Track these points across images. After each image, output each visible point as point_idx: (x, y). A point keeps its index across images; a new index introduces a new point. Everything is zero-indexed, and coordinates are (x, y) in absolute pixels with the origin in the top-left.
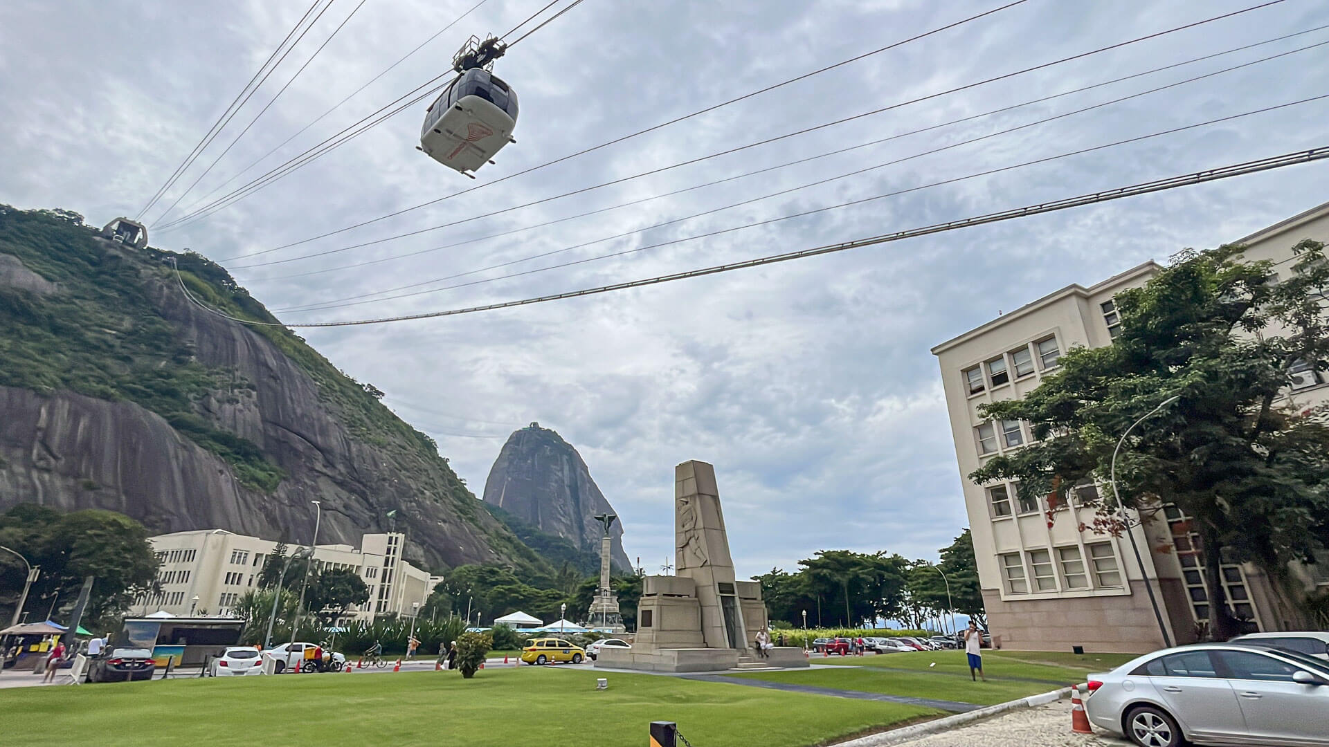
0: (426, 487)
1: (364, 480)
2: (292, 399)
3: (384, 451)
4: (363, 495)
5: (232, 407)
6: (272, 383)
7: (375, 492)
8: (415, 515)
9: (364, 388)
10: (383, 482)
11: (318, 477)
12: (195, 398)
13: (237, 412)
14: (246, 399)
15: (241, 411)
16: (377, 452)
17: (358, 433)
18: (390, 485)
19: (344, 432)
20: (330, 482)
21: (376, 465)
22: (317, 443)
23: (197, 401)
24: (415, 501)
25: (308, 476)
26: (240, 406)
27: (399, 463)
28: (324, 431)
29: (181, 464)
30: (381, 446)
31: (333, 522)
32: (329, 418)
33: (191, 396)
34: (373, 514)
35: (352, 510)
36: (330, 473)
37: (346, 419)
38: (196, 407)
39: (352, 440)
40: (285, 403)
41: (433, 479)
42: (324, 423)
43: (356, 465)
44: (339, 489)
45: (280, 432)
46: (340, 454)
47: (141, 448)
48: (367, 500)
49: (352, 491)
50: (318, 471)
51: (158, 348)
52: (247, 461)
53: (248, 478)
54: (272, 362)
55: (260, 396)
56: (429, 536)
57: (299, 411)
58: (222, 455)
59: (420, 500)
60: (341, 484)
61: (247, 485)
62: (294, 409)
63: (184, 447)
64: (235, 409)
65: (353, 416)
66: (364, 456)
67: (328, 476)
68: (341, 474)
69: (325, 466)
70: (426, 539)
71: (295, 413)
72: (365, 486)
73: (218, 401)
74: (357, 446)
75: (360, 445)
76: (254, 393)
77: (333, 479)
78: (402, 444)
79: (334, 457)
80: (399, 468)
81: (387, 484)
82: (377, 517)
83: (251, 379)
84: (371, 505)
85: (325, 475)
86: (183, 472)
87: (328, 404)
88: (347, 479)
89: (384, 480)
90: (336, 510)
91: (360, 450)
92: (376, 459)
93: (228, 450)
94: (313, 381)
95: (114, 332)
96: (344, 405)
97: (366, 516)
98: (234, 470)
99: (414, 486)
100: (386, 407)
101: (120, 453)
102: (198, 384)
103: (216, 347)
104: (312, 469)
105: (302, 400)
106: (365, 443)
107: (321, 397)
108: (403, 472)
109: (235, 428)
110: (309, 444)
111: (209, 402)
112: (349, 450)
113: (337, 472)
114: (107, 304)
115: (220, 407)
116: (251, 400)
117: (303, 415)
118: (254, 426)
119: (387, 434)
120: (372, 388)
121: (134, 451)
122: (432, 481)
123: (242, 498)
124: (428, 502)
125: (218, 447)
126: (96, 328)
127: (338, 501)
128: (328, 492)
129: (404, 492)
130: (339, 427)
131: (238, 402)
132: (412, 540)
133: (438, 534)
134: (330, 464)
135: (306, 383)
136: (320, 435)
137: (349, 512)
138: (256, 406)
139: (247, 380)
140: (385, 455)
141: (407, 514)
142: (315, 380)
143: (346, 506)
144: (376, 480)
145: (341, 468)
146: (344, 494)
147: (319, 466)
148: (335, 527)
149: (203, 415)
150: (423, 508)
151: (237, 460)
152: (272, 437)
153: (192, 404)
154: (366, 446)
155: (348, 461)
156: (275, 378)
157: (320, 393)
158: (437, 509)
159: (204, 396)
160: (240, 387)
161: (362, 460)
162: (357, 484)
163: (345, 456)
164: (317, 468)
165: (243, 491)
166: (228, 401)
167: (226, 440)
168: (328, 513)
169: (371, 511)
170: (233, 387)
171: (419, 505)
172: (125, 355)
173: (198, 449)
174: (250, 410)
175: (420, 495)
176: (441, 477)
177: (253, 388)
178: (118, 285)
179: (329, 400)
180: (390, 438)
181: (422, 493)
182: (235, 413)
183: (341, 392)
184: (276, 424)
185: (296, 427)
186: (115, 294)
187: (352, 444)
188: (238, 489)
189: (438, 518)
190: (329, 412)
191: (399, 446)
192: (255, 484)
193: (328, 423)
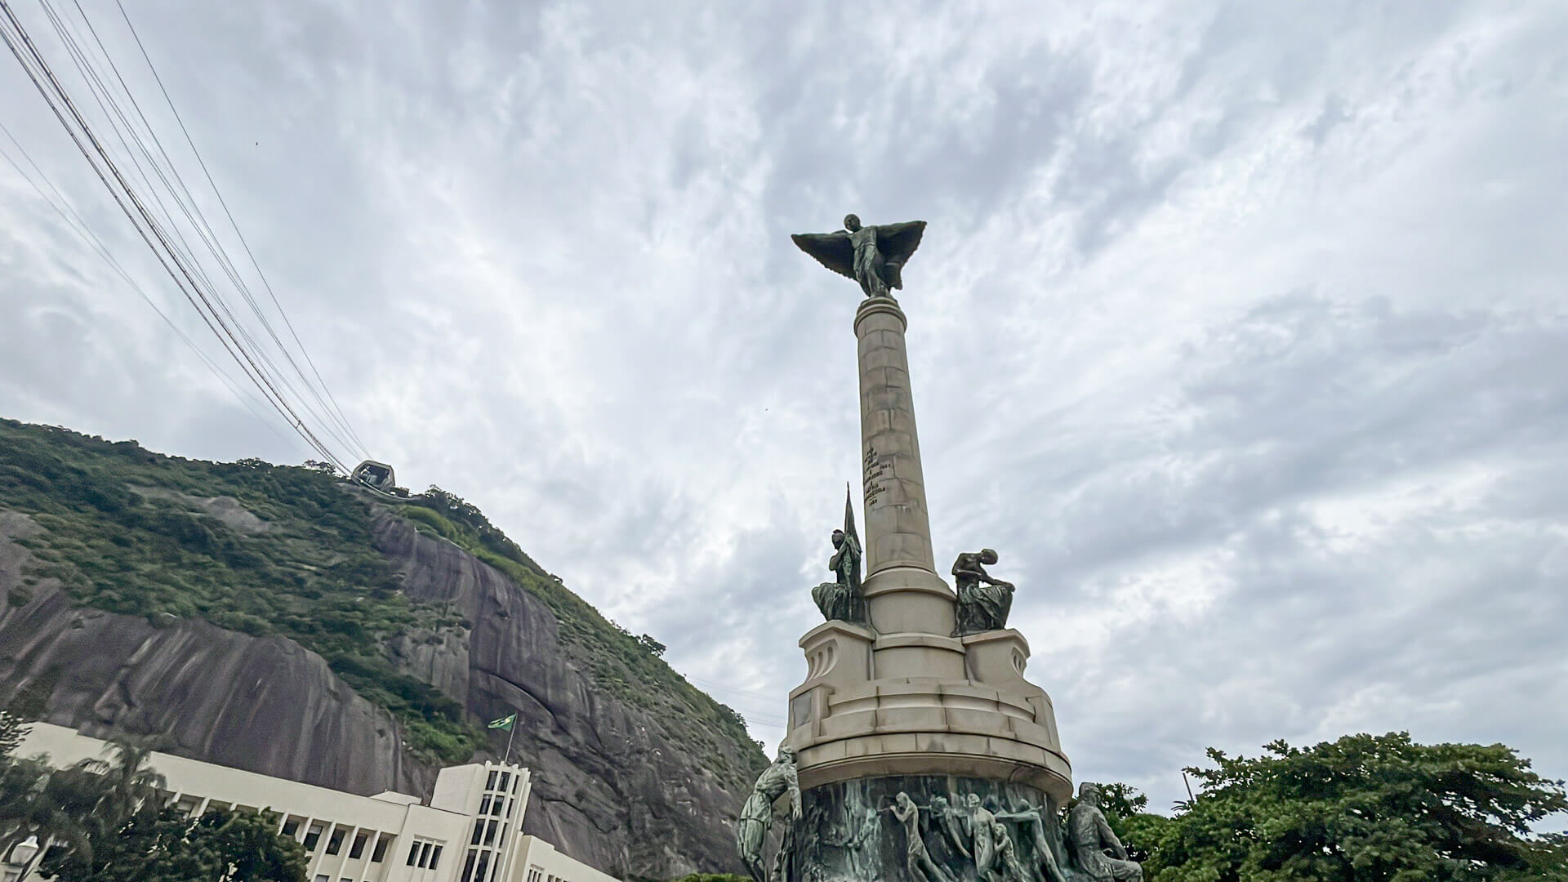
0: (708, 764)
1: (611, 754)
2: (519, 638)
3: (646, 711)
4: (607, 776)
5: (431, 649)
6: (497, 621)
7: (626, 774)
8: (685, 808)
9: (640, 641)
10: (638, 756)
11: (542, 749)
12: (384, 638)
13: (436, 654)
14: (454, 639)
15: (441, 653)
16: (635, 711)
17: (607, 685)
18: (650, 761)
19: (586, 682)
20: (560, 757)
21: (630, 729)
22: (547, 700)
23: (385, 642)
24: (687, 785)
25: (526, 748)
26: (443, 647)
27: (667, 729)
28: (558, 682)
29: (319, 718)
30: (642, 704)
31: (556, 821)
32: (569, 665)
33: (378, 635)
34: (624, 810)
35: (588, 801)
36: (561, 744)
37: (593, 666)
38: (382, 648)
39: (598, 693)
40: (507, 645)
41: (722, 755)
42: (560, 670)
43: (599, 730)
44: (573, 767)
45: (493, 682)
46: (578, 715)
47: (263, 695)
48: (614, 786)
49: (592, 771)
50: (542, 740)
51: (360, 583)
52: (428, 720)
53: (421, 744)
54: (502, 596)
55: (474, 638)
56: (708, 843)
57: (526, 655)
58: (392, 709)
59: (695, 782)
60: (575, 760)
61: (418, 753)
62: (519, 652)
63: (335, 695)
64: (435, 651)
65: (604, 662)
66: (613, 716)
67: (558, 748)
68: (577, 744)
69: (554, 733)
70: (703, 848)
71: (519, 657)
72: (612, 762)
73: (414, 641)
74: (605, 703)
75: (610, 700)
76: (468, 633)
77: (565, 752)
78: (678, 706)
79: (568, 717)
80: (665, 733)
81: (644, 760)
82: (628, 813)
83: (467, 615)
84: (619, 793)
85: (552, 745)
86: (318, 729)
87: (571, 648)
88: (585, 751)
89: (640, 752)
90: (563, 800)
91: (606, 709)
92: (632, 719)
93: (403, 703)
94: (556, 620)
95: (313, 568)
96: (595, 650)
97: (610, 811)
98: (404, 731)
99: (686, 761)
100: (666, 664)
101: (229, 698)
102: (392, 620)
103: (433, 578)
104: (535, 737)
105: (534, 640)
106: (618, 698)
107: (564, 638)
108: (672, 741)
109: (430, 678)
110: (534, 700)
111: (400, 644)
112: (592, 709)
113: (572, 741)
114: (323, 542)
115: (415, 649)
116: (461, 640)
117: (530, 660)
118: (458, 674)
119: (657, 691)
120: (649, 639)
121: (252, 696)
122: (721, 758)
123: (405, 773)
124: (707, 787)
125: (390, 698)
126: (293, 564)
127: (569, 787)
128: (555, 772)
129: (669, 770)
130: (581, 676)
131: (440, 642)
132: (679, 852)
133: (721, 840)
134: (561, 729)
135: (543, 620)
136: (552, 688)
137: (584, 804)
138: (466, 648)
139: (461, 616)
140: (645, 715)
141: (672, 806)
142: (559, 618)
143: (580, 796)
144: (627, 752)
145: (578, 735)
146: (580, 777)
147: (545, 732)
148: (558, 828)
149: (389, 659)
150: (697, 795)
151: (412, 716)
152: (481, 690)
153: (378, 645)
154: (618, 704)
155: (590, 725)
156: (502, 615)
157: (563, 634)
158: (724, 798)
159: (396, 636)
160: (450, 624)
161: (609, 723)
162: (599, 759)
163: (584, 717)
164: (541, 735)
165: (410, 760)
166: (427, 642)
167: (405, 689)
168: (549, 806)
169: (619, 803)
170: (439, 624)
171: (693, 791)
172: (315, 590)
173: (357, 700)
174: (455, 654)
175: (695, 776)
176: (739, 756)
177: (467, 625)
178: (340, 522)
179: (573, 642)
180: (661, 697)
181: (699, 772)
182: (433, 655)
183: (596, 635)
184: (488, 671)
185: (517, 677)
186: (335, 532)
187: (597, 699)
188: (403, 758)
189: (723, 813)
190: (571, 657)
191: (673, 707)
192: (431, 753)
193: (566, 671)
